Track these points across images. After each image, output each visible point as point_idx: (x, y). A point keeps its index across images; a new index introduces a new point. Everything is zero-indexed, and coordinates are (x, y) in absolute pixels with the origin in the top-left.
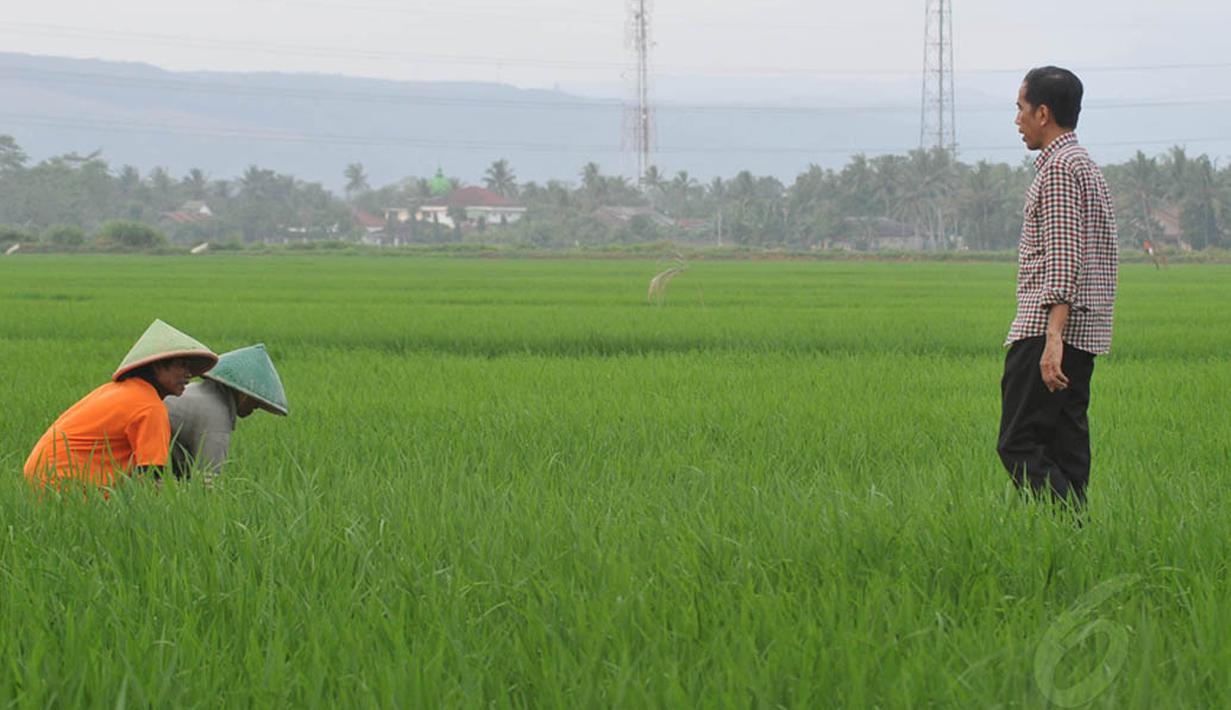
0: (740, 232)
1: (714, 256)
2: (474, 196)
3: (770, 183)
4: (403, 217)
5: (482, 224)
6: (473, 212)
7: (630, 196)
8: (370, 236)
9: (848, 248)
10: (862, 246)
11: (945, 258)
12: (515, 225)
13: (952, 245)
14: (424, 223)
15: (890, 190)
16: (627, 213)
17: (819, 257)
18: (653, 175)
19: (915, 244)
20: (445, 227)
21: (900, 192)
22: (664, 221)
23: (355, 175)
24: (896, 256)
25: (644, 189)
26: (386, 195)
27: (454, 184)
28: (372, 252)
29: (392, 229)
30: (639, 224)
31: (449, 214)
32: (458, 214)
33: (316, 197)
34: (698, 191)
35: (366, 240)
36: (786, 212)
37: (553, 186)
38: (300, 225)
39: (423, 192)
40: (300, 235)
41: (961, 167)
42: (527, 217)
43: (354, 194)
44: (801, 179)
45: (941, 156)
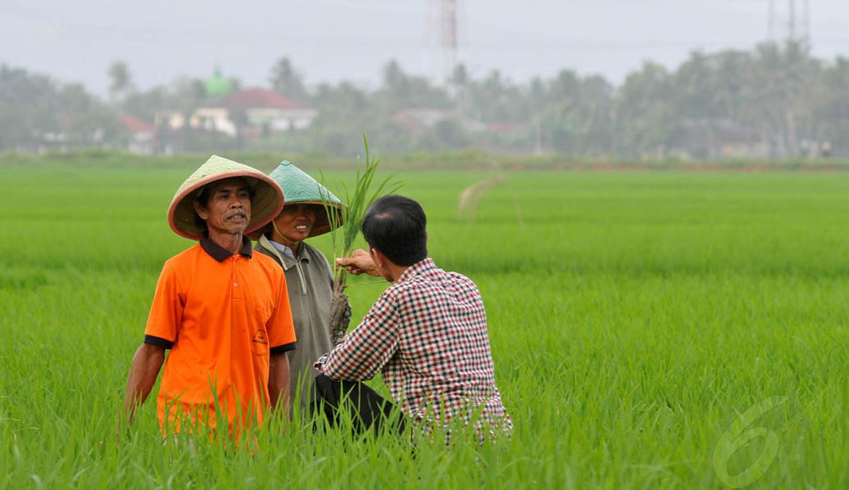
0: (561, 139)
1: (529, 166)
2: (257, 98)
3: (597, 82)
4: (176, 122)
5: (267, 130)
6: (257, 116)
7: (435, 98)
8: (140, 143)
9: (684, 156)
10: (702, 154)
11: (796, 167)
12: (305, 132)
13: (805, 153)
14: (201, 130)
15: (734, 88)
16: (431, 117)
17: (652, 167)
18: (460, 75)
19: (762, 151)
20: (224, 134)
21: (746, 91)
22: (474, 127)
23: (120, 75)
24: (738, 166)
25: (453, 91)
26: (156, 99)
27: (235, 84)
28: (141, 163)
29: (164, 136)
30: (446, 131)
31: (231, 118)
32: (239, 119)
33: (76, 97)
34: (513, 92)
35: (134, 150)
36: (613, 116)
37: (346, 88)
38: (56, 130)
39: (198, 94)
40: (57, 144)
41: (816, 63)
42: (317, 123)
43: (121, 96)
44: (632, 79)
45: (795, 50)
